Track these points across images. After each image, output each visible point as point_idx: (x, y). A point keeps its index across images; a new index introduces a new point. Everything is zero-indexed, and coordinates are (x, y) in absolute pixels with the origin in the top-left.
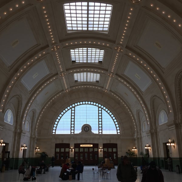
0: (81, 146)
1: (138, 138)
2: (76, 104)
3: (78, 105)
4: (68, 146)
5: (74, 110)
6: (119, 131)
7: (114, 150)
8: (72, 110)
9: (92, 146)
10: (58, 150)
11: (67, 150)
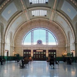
0: (37, 51)
1: (68, 47)
2: (34, 29)
3: (35, 30)
4: (30, 51)
5: (33, 32)
6: (57, 43)
7: (55, 53)
8: (32, 33)
9: (42, 51)
10: (25, 53)
11: (30, 53)
